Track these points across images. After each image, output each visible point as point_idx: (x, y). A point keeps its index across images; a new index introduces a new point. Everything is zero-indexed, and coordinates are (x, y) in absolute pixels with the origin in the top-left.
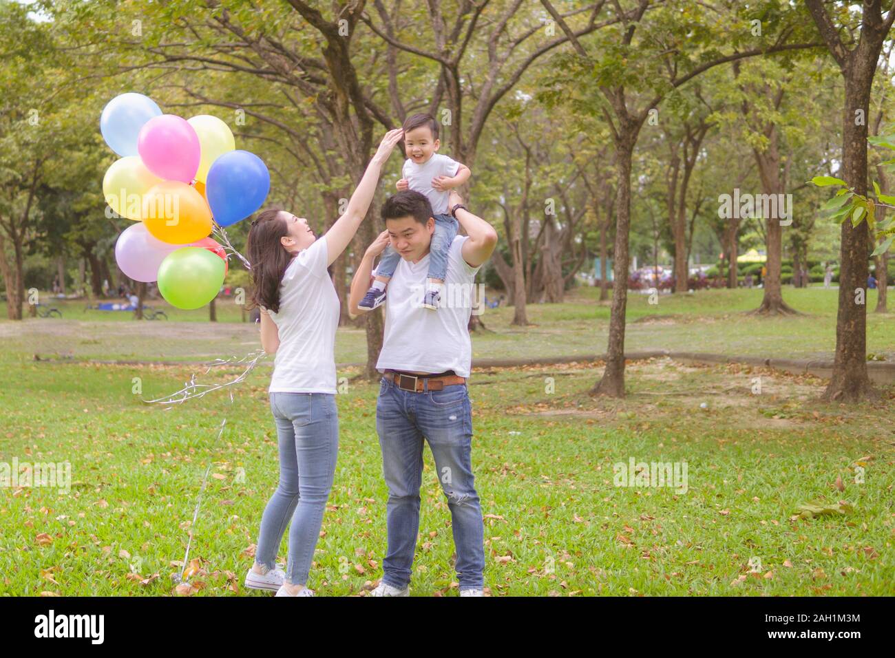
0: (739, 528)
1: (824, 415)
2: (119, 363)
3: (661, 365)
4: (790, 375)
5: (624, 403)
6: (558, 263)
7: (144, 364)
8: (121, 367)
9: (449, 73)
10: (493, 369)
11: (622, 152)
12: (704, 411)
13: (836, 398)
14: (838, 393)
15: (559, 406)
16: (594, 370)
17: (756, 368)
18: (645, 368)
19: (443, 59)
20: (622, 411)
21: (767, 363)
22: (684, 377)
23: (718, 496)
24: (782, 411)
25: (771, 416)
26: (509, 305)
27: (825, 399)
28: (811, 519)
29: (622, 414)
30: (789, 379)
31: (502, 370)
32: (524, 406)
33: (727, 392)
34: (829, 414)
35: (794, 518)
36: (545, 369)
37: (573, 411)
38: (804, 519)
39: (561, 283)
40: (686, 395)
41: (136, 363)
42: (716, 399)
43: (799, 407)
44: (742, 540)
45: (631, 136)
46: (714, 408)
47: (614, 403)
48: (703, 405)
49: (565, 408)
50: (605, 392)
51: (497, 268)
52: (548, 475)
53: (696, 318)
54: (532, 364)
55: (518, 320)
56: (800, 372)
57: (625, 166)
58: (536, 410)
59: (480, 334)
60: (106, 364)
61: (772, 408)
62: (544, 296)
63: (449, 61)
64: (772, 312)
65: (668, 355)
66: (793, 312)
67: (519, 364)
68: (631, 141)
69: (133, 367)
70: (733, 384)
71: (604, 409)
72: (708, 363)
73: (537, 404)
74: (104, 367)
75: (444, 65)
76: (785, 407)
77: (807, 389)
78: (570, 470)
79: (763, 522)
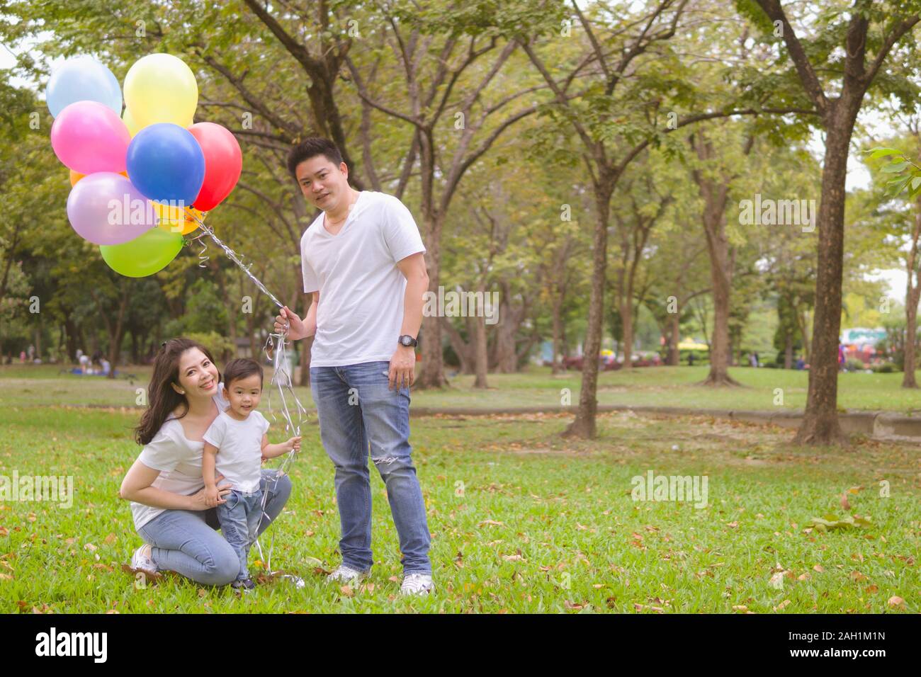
0: (754, 538)
1: (798, 456)
2: (91, 406)
3: (624, 417)
4: (754, 425)
5: (597, 444)
6: (513, 341)
7: (115, 407)
8: (92, 410)
9: (424, 137)
10: (462, 416)
11: (600, 199)
12: (676, 452)
13: (808, 442)
14: (809, 437)
15: (533, 446)
16: (561, 420)
17: (719, 420)
18: (611, 420)
19: (419, 122)
20: (596, 450)
21: (731, 415)
22: (650, 426)
23: (721, 512)
24: (754, 453)
25: (744, 456)
26: (468, 373)
27: (796, 442)
28: (826, 531)
29: (597, 453)
30: (753, 429)
31: (470, 418)
32: (497, 445)
33: (695, 438)
34: (803, 455)
35: (808, 531)
36: (512, 418)
37: (547, 451)
38: (819, 531)
39: (514, 360)
40: (654, 440)
41: (107, 407)
42: (686, 444)
43: (772, 449)
44: (762, 547)
45: (610, 184)
46: (686, 450)
47: (586, 445)
48: (675, 447)
49: (537, 447)
50: (577, 434)
51: (454, 344)
52: (538, 494)
53: (647, 387)
54: (500, 413)
55: (478, 384)
56: (764, 422)
57: (603, 213)
58: (510, 449)
59: (444, 391)
60: (77, 407)
61: (745, 451)
62: (498, 369)
63: (425, 124)
64: (718, 383)
65: (631, 409)
66: (737, 384)
67: (487, 413)
68: (610, 189)
69: (105, 410)
70: (699, 432)
71: (577, 449)
72: (671, 415)
73: (510, 443)
74: (76, 410)
75: (419, 128)
76: (758, 449)
77: (774, 437)
78: (560, 490)
79: (777, 533)
